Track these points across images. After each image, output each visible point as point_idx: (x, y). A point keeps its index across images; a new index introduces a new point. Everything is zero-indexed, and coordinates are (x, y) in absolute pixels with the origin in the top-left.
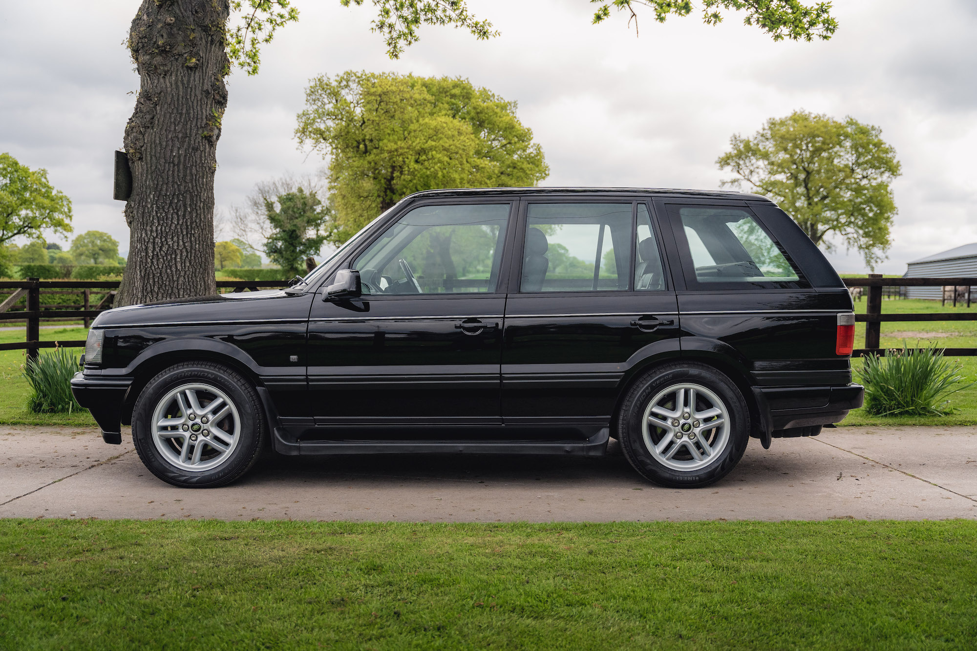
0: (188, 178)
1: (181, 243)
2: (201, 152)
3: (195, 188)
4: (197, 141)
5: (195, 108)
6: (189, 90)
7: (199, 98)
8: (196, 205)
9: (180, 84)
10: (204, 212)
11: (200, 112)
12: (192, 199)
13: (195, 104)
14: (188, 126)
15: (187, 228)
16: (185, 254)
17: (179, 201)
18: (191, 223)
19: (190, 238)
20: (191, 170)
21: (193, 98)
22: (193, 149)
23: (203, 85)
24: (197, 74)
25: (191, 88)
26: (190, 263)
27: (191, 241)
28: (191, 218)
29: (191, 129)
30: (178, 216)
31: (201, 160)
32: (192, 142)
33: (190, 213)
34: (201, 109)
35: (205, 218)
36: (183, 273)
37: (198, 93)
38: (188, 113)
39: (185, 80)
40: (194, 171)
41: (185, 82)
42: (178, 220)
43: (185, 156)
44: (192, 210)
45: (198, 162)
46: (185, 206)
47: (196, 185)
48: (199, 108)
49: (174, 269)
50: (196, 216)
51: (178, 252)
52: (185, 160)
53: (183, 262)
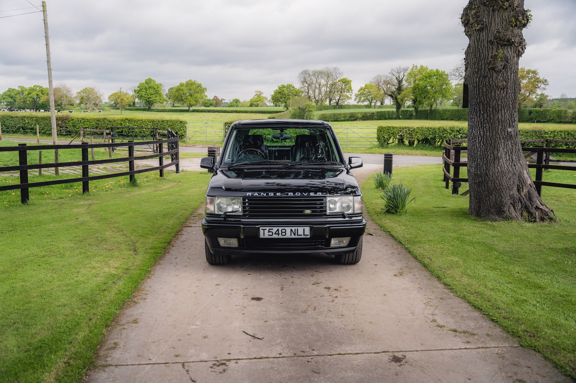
0: (481, 94)
1: (478, 132)
2: (489, 78)
3: (485, 100)
4: (486, 72)
5: (484, 52)
6: (480, 43)
7: (486, 46)
8: (487, 110)
9: (476, 41)
10: (493, 113)
11: (487, 55)
12: (483, 107)
13: (484, 50)
14: (480, 64)
15: (481, 123)
16: (480, 138)
17: (477, 107)
18: (483, 120)
19: (483, 129)
20: (482, 89)
21: (482, 47)
22: (483, 77)
23: (488, 38)
24: (484, 32)
25: (481, 42)
26: (483, 144)
27: (484, 131)
28: (484, 117)
29: (481, 66)
30: (477, 117)
31: (489, 82)
32: (483, 73)
33: (483, 114)
34: (488, 52)
35: (494, 116)
36: (479, 149)
37: (485, 43)
38: (480, 56)
39: (478, 37)
40: (485, 90)
41: (478, 39)
42: (477, 119)
43: (479, 81)
44: (484, 113)
45: (487, 84)
46: (480, 110)
47: (486, 98)
48: (486, 52)
49: (475, 147)
50: (487, 116)
51: (477, 137)
52: (479, 84)
53: (480, 143)
